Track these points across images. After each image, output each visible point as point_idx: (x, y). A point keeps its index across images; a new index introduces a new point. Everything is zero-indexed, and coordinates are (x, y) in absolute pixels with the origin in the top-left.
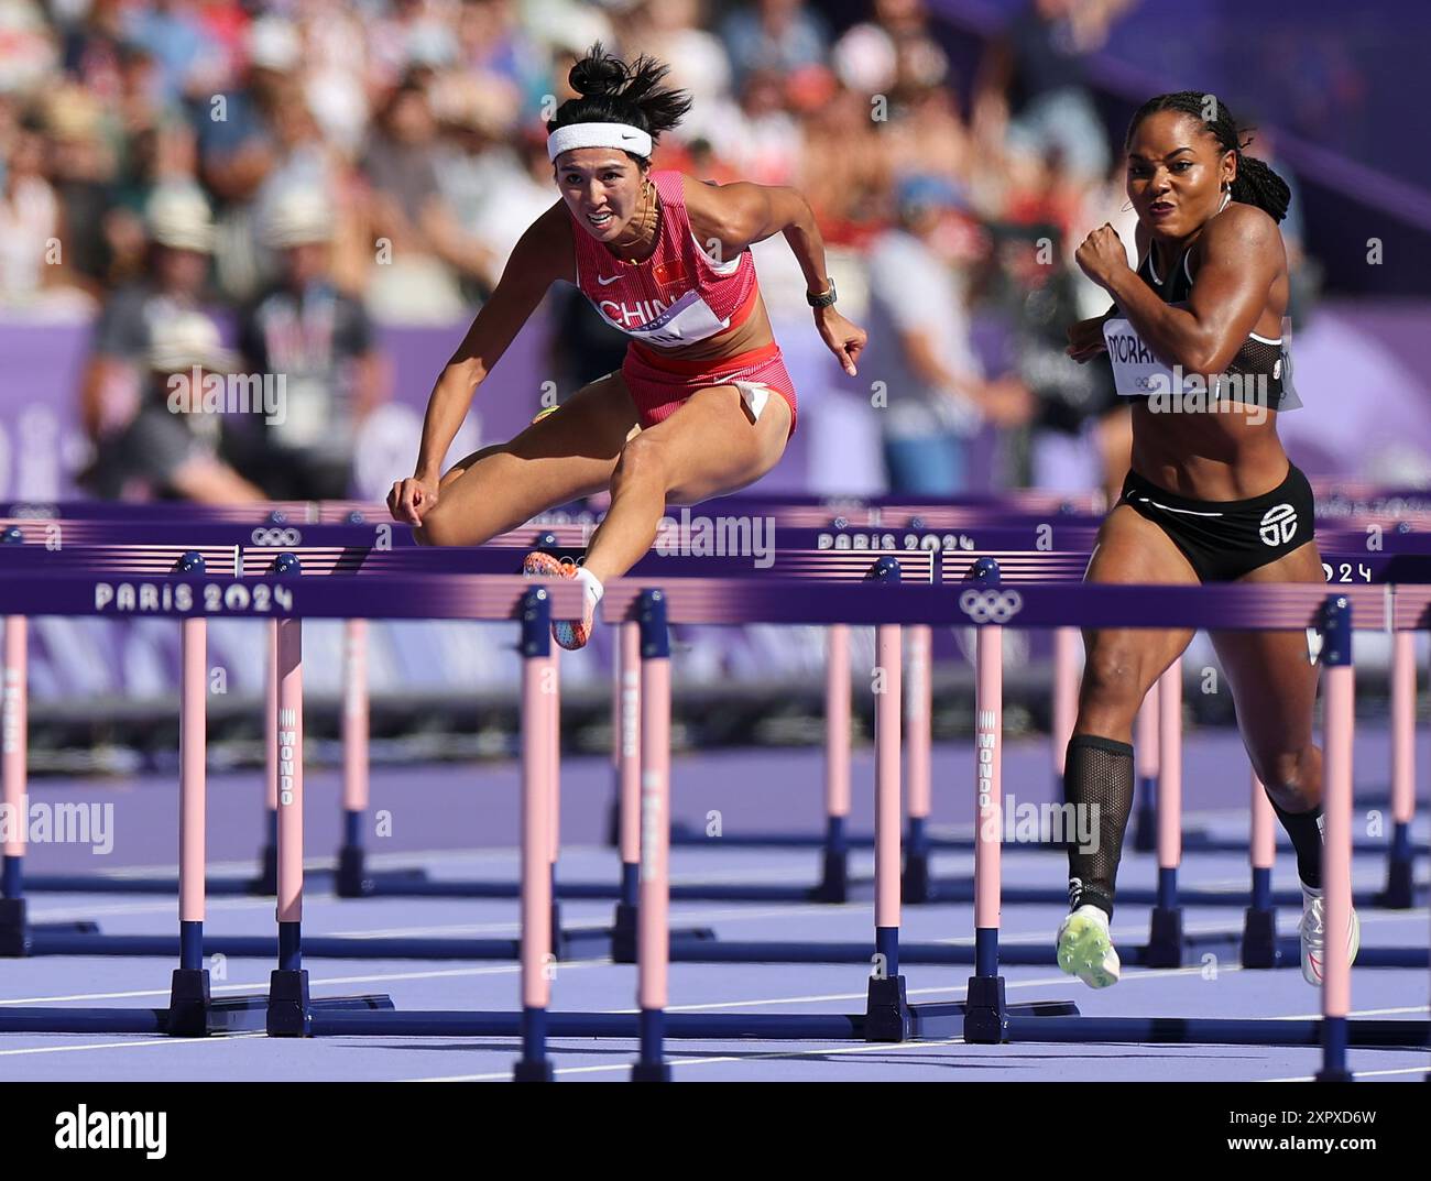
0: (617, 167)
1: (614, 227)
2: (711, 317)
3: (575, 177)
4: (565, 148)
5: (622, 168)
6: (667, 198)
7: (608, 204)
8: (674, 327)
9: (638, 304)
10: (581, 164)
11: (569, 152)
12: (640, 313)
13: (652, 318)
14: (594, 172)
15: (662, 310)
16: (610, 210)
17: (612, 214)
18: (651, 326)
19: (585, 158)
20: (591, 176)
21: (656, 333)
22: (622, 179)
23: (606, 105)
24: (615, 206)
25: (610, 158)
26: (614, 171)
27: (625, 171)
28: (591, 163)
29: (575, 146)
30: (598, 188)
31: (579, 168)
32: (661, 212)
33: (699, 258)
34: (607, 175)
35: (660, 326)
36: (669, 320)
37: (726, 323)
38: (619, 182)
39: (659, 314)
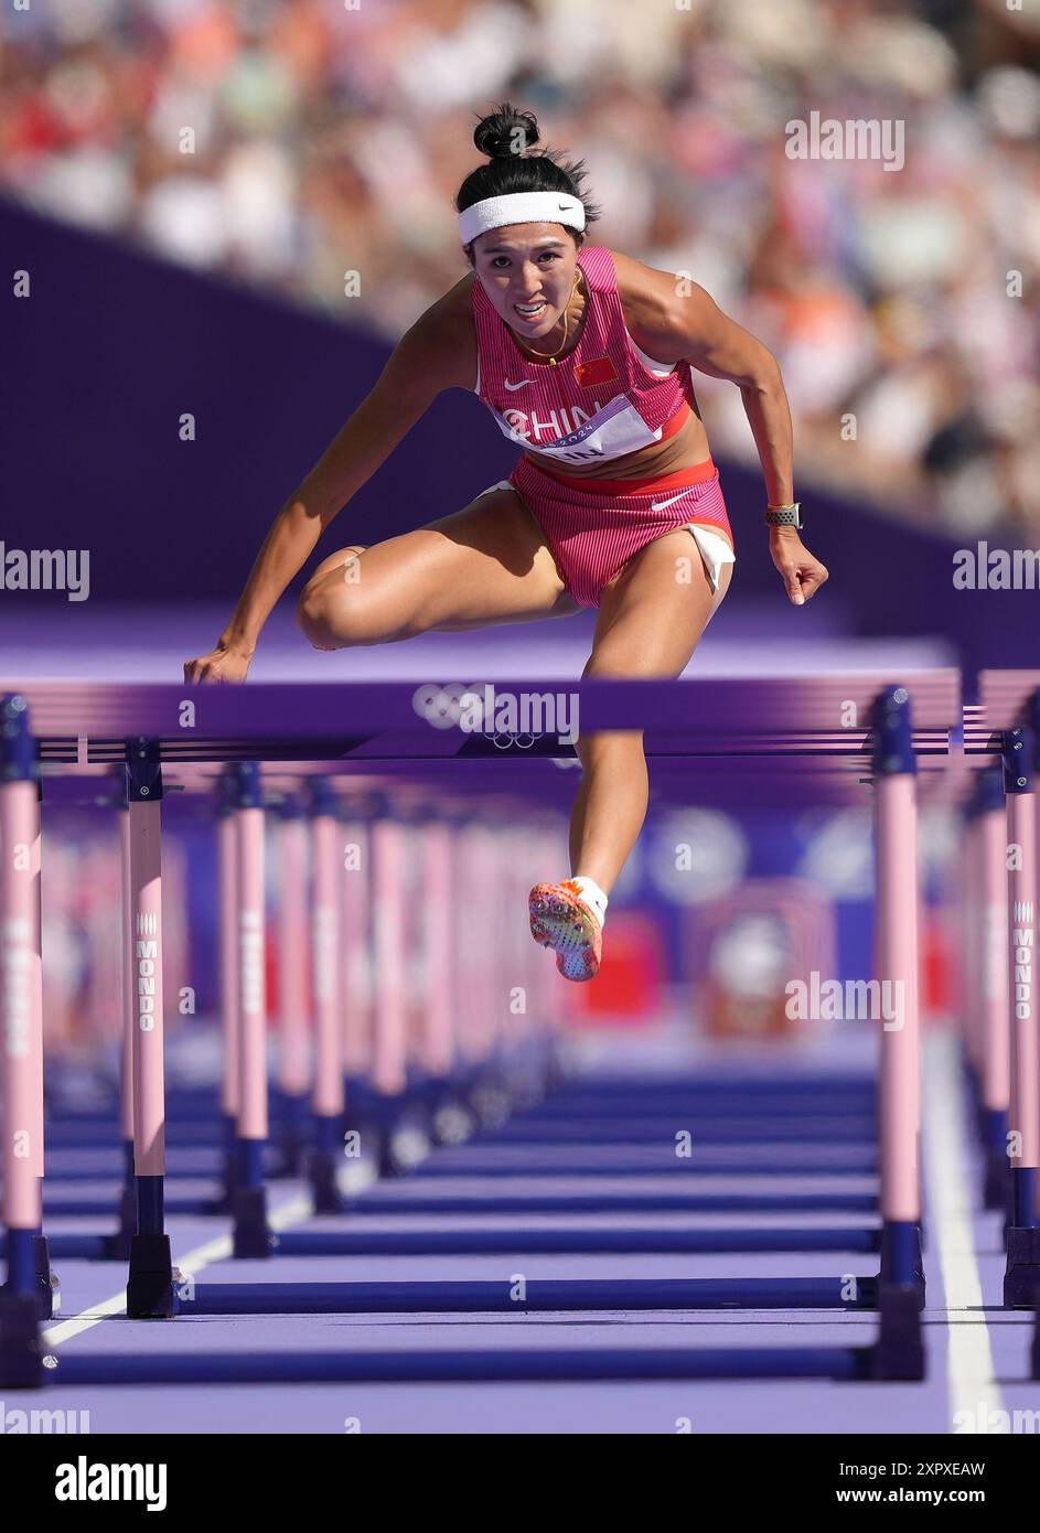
0: (556, 245)
1: (546, 318)
2: (640, 426)
3: (503, 260)
4: (490, 226)
5: (562, 246)
6: (596, 281)
7: (542, 292)
8: (595, 441)
9: (553, 413)
10: (511, 244)
11: (497, 230)
12: (555, 424)
13: (569, 431)
14: (528, 254)
15: (582, 420)
16: (544, 298)
17: (546, 303)
18: (568, 440)
19: (517, 235)
20: (524, 258)
21: (572, 449)
22: (561, 260)
23: (533, 172)
24: (550, 293)
25: (547, 234)
26: (553, 250)
27: (564, 249)
28: (524, 242)
29: (504, 222)
30: (532, 272)
31: (509, 249)
32: (588, 300)
33: (632, 356)
34: (544, 255)
35: (580, 440)
36: (591, 432)
37: (658, 434)
38: (557, 264)
39: (578, 425)
